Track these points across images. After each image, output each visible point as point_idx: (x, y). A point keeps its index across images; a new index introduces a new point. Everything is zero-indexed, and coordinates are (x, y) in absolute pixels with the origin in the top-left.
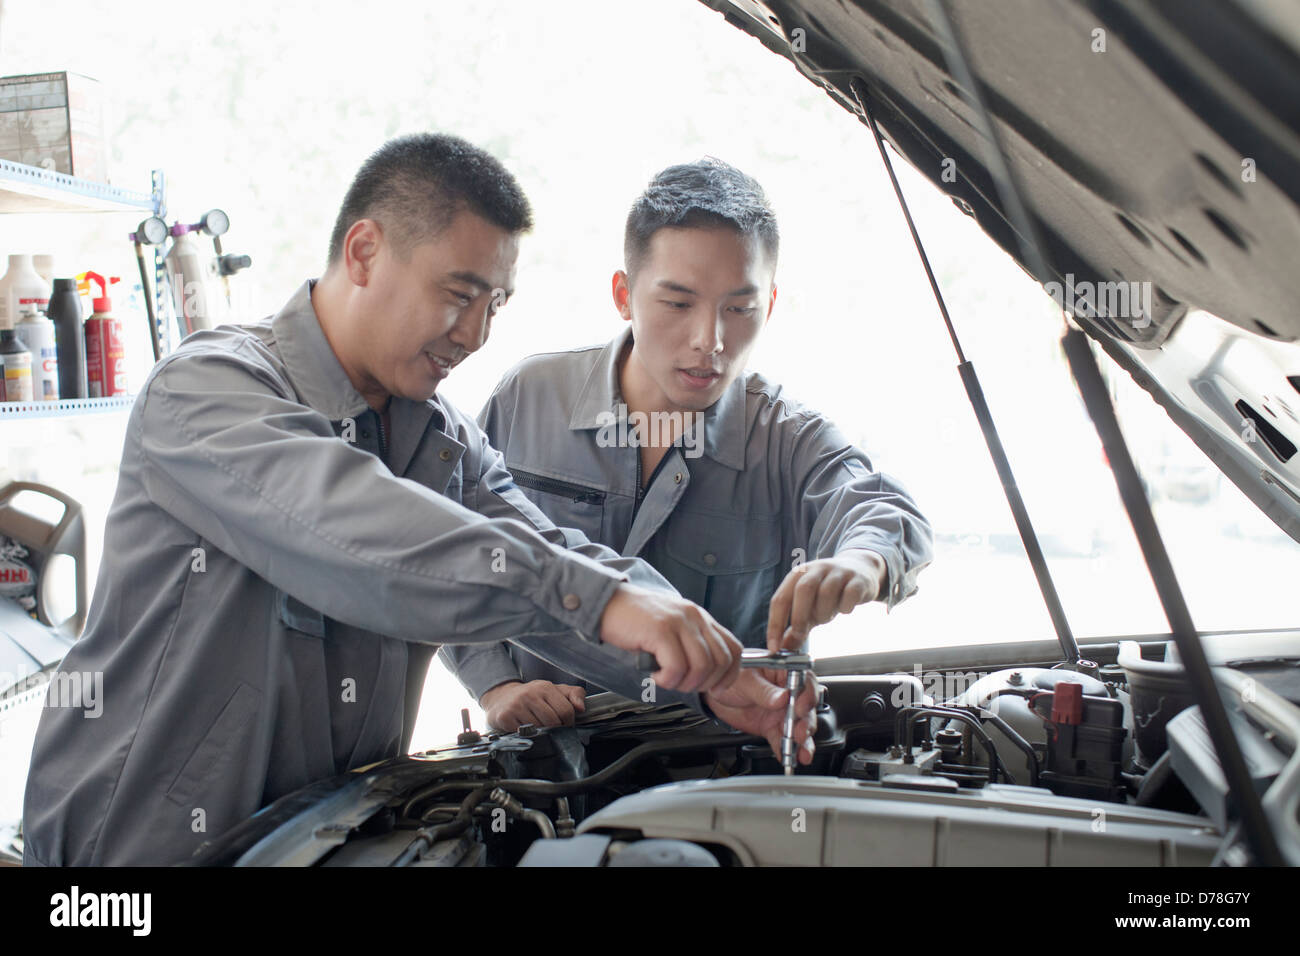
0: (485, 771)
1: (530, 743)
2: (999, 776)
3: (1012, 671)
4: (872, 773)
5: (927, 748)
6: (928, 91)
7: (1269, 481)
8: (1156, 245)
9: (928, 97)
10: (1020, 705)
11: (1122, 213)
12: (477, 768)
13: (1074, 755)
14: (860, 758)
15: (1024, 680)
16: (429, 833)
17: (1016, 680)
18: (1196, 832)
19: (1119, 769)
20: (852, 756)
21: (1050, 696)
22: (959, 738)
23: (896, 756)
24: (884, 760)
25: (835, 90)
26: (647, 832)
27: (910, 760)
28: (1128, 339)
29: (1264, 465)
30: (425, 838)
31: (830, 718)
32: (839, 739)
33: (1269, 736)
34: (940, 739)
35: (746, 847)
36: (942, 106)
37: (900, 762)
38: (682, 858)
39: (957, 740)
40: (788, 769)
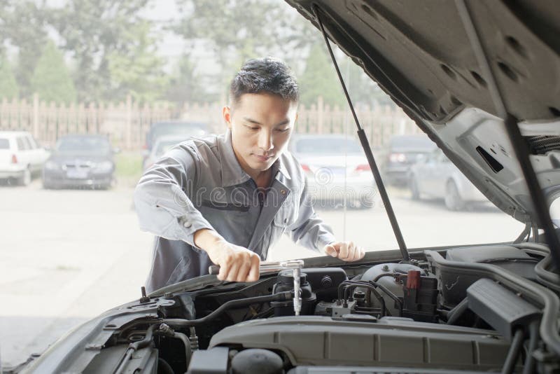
0: (157, 316)
1: (174, 302)
2: (385, 312)
3: (383, 265)
4: (329, 312)
5: (351, 300)
6: (350, 10)
7: (487, 181)
8: (459, 78)
9: (349, 13)
10: (391, 280)
11: (445, 64)
12: (152, 315)
13: (416, 302)
14: (322, 306)
15: (389, 269)
16: (135, 345)
17: (386, 269)
18: (484, 337)
19: (436, 307)
20: (319, 304)
21: (407, 276)
22: (364, 295)
23: (340, 304)
24: (334, 306)
25: (304, 9)
26: (245, 346)
27: (346, 306)
28: (430, 120)
29: (487, 174)
30: (133, 348)
31: (308, 288)
32: (314, 297)
33: (519, 294)
34: (356, 296)
35: (289, 350)
36: (356, 17)
37: (341, 307)
38: (266, 358)
39: (363, 296)
40: (297, 313)
